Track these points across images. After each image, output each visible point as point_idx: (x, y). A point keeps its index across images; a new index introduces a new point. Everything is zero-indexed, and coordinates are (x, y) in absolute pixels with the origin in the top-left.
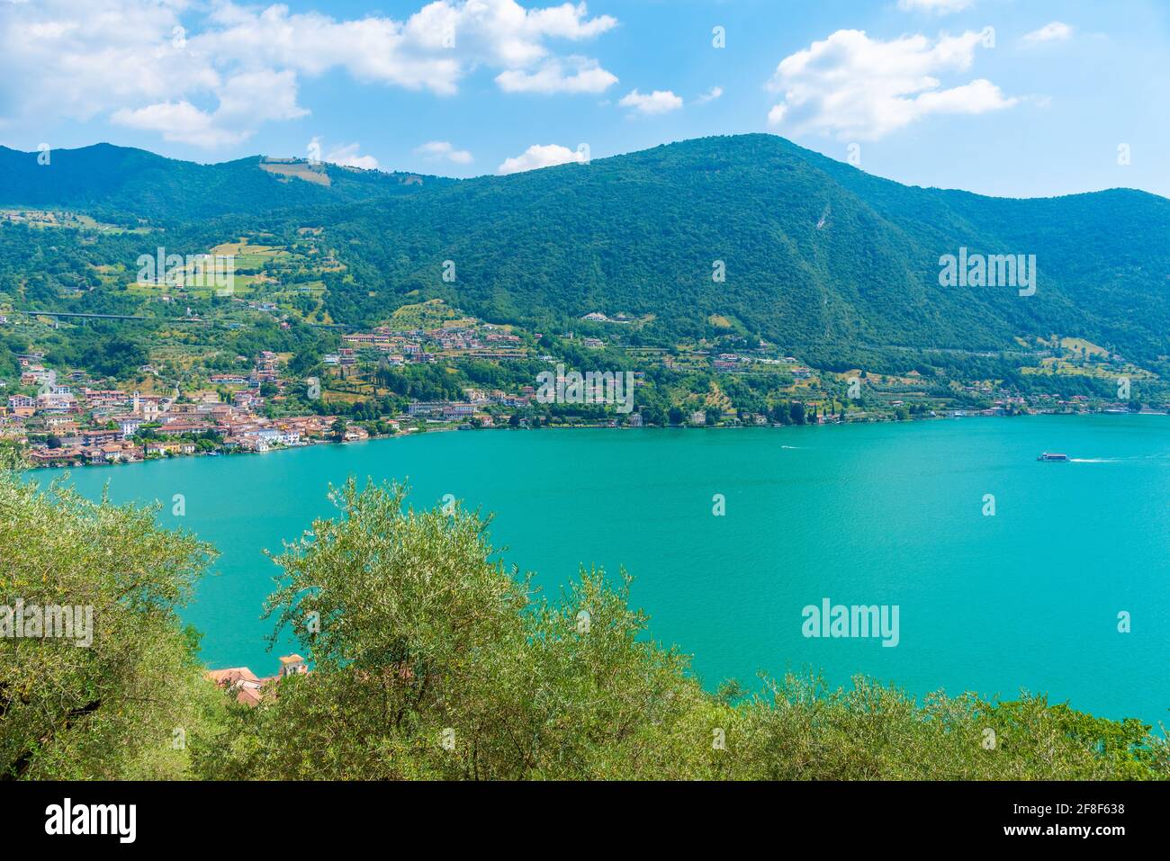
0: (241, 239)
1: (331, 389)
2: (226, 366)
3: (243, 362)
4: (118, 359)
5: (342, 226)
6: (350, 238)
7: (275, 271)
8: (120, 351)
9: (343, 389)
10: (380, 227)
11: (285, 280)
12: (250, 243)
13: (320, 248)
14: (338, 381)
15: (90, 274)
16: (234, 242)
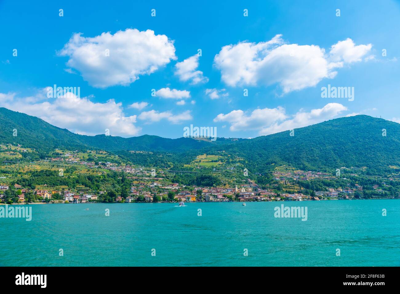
0: (204, 154)
1: (284, 188)
2: (241, 182)
3: (244, 181)
4: (206, 181)
5: (230, 150)
6: (236, 152)
7: (223, 161)
8: (206, 179)
9: (288, 188)
10: (242, 150)
11: (228, 162)
12: (207, 155)
13: (231, 155)
14: (285, 185)
15: (167, 164)
16: (202, 155)
